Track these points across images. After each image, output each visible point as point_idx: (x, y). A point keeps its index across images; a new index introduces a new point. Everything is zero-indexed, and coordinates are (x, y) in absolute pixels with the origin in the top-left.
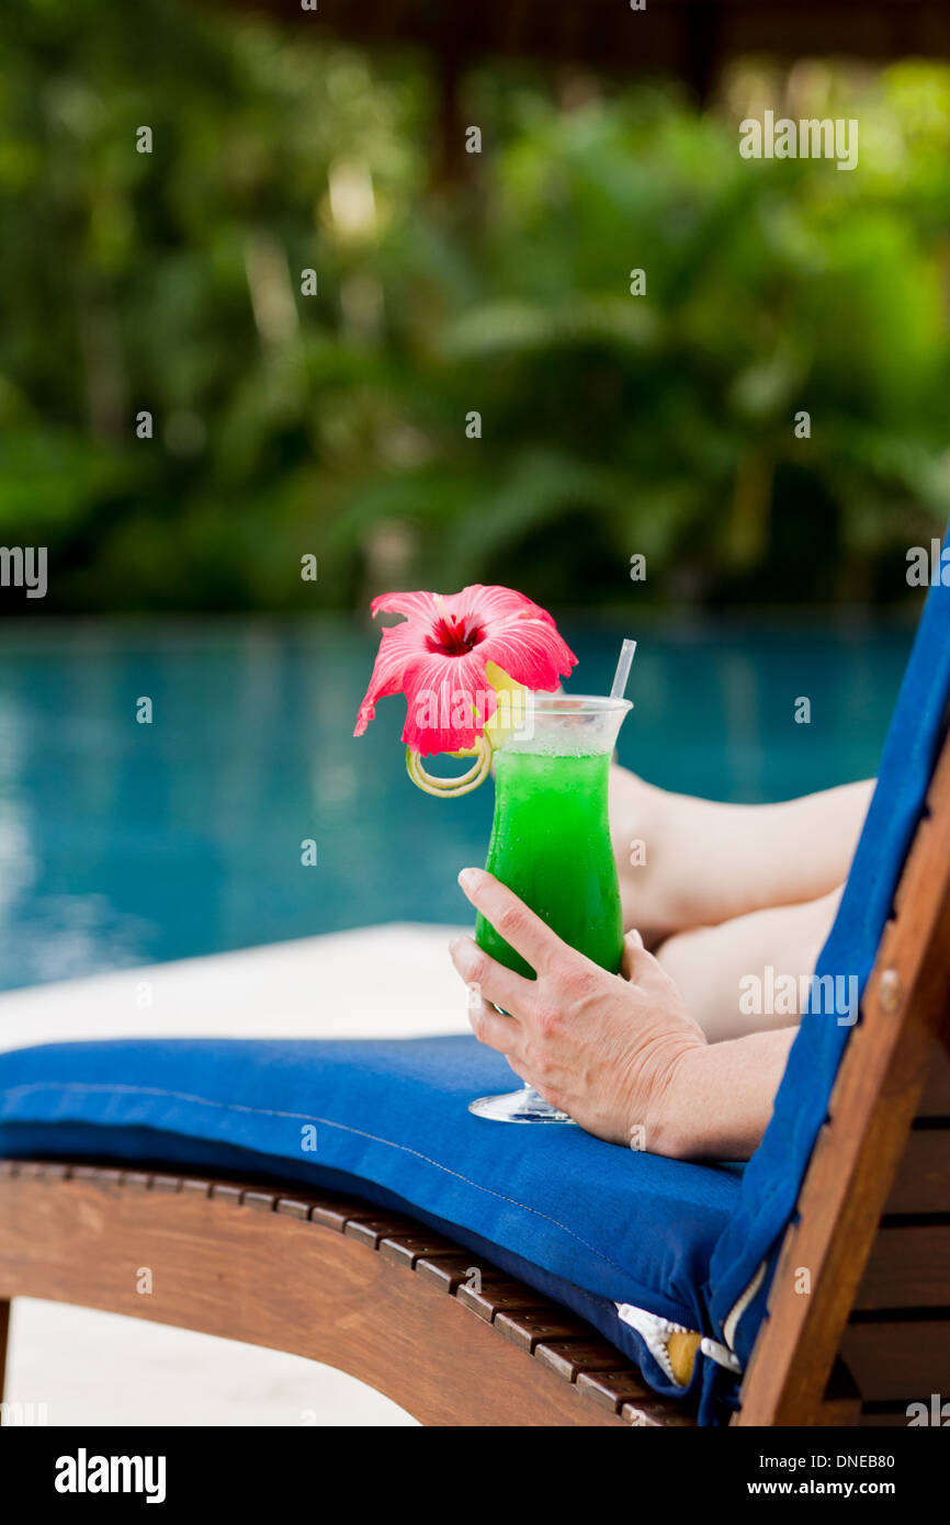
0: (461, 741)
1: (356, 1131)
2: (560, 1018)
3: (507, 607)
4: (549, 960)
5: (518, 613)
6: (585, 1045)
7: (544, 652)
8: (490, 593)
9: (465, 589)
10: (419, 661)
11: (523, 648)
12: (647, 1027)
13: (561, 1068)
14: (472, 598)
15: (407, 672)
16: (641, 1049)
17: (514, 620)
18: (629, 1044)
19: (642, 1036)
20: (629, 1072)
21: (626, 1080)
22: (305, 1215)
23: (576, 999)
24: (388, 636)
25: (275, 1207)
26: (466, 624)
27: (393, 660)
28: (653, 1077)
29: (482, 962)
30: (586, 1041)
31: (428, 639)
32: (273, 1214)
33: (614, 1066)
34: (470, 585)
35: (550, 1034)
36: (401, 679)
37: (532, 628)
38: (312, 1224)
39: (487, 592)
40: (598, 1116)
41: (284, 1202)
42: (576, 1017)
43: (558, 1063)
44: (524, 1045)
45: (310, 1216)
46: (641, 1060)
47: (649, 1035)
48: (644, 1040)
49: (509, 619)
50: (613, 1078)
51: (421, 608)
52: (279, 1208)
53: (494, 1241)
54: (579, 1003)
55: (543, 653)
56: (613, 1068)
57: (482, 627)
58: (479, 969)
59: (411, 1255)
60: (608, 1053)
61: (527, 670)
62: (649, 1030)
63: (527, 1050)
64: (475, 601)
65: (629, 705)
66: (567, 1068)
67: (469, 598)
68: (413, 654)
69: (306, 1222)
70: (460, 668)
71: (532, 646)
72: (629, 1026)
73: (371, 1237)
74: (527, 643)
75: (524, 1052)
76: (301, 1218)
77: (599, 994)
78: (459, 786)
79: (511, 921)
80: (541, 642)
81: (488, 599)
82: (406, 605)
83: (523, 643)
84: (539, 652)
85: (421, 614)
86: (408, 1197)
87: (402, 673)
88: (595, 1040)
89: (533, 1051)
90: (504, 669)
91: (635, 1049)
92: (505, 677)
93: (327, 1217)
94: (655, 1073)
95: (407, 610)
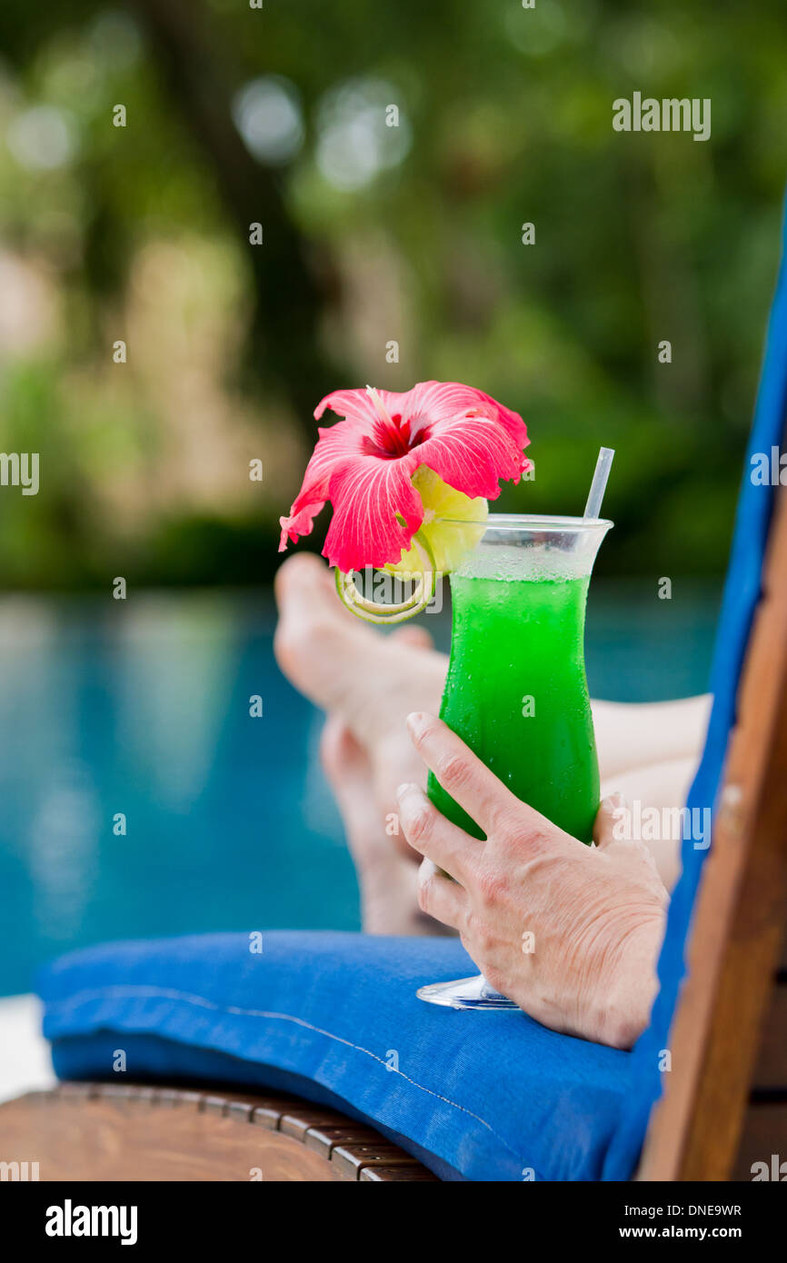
0: (386, 554)
1: (321, 1031)
2: (504, 884)
3: (457, 405)
4: (496, 816)
5: (467, 411)
6: (530, 917)
7: (485, 451)
8: (441, 390)
9: (417, 385)
10: (348, 463)
11: (461, 448)
12: (601, 897)
13: (505, 944)
14: (421, 395)
15: (333, 476)
16: (592, 922)
17: (461, 418)
18: (581, 915)
19: (596, 905)
20: (579, 947)
21: (574, 957)
22: (274, 1124)
23: (523, 862)
24: (324, 437)
25: (251, 1117)
26: (412, 425)
27: (321, 463)
28: (604, 953)
29: (426, 815)
30: (531, 911)
31: (366, 440)
32: (250, 1125)
33: (561, 940)
34: (422, 382)
35: (491, 902)
36: (327, 484)
37: (477, 427)
38: (281, 1135)
39: (439, 388)
40: (545, 1000)
41: (260, 1111)
42: (523, 882)
43: (500, 937)
44: (466, 914)
45: (279, 1126)
46: (592, 933)
47: (603, 906)
48: (598, 910)
49: (455, 417)
50: (561, 955)
51: (363, 406)
52: (256, 1118)
53: (424, 1145)
54: (526, 867)
55: (482, 454)
56: (561, 943)
57: (428, 428)
58: (422, 823)
59: (357, 1163)
60: (556, 926)
61: (463, 472)
62: (602, 901)
63: (469, 922)
64: (424, 398)
65: (609, 525)
66: (511, 944)
67: (417, 396)
68: (347, 456)
69: (274, 1132)
70: (389, 470)
71: (472, 446)
72: (580, 895)
73: (325, 1145)
74: (466, 442)
75: (465, 922)
76: (272, 1129)
77: (550, 856)
78: (399, 612)
79: (453, 772)
80: (483, 441)
81: (437, 396)
82: (347, 402)
83: (463, 444)
84: (479, 453)
85: (360, 411)
86: (356, 1104)
87: (329, 477)
88: (541, 910)
89: (475, 922)
90: (437, 471)
91: (587, 921)
92: (437, 480)
93: (295, 1126)
94: (607, 948)
95: (346, 408)
